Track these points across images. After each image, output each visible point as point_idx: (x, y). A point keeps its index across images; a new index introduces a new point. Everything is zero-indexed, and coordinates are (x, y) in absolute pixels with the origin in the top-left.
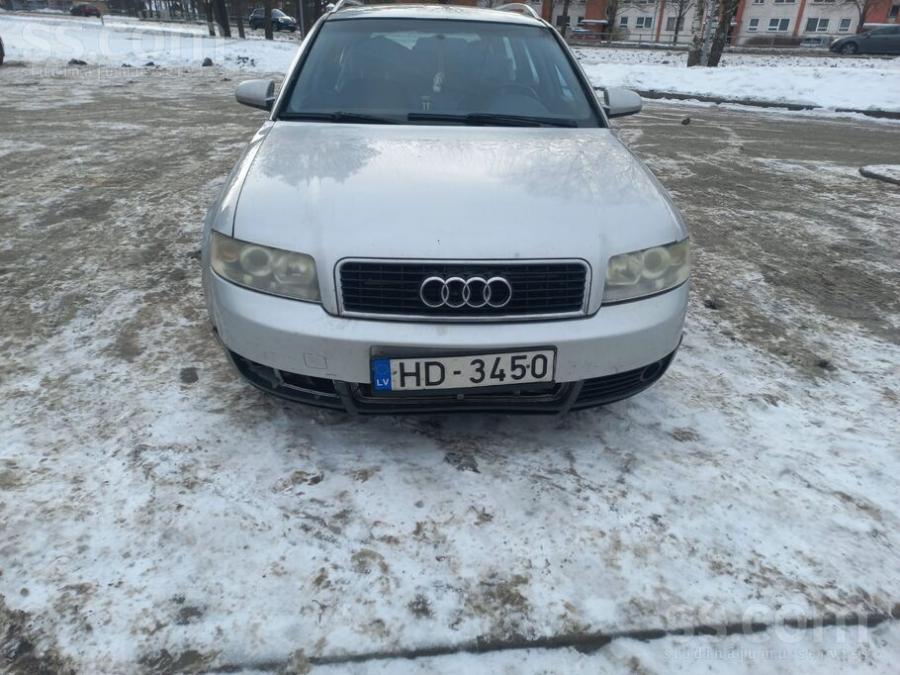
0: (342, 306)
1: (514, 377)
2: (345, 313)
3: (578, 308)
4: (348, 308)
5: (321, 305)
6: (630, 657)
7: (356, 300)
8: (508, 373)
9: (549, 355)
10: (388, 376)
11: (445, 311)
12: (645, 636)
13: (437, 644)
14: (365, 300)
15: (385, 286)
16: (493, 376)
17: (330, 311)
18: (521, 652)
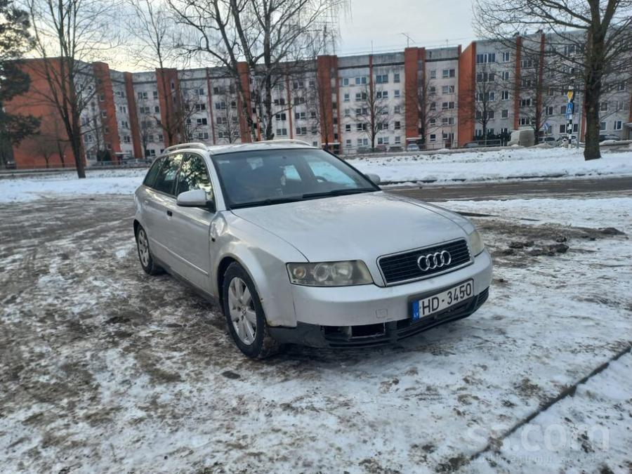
0: (386, 281)
1: (461, 297)
2: (388, 284)
3: (469, 260)
4: (388, 281)
5: (374, 283)
6: (585, 391)
7: (391, 276)
8: (459, 296)
9: (471, 282)
10: (418, 311)
11: (430, 271)
12: (584, 381)
13: (531, 414)
14: (396, 275)
15: (402, 266)
16: (455, 299)
17: (380, 285)
18: (556, 404)
